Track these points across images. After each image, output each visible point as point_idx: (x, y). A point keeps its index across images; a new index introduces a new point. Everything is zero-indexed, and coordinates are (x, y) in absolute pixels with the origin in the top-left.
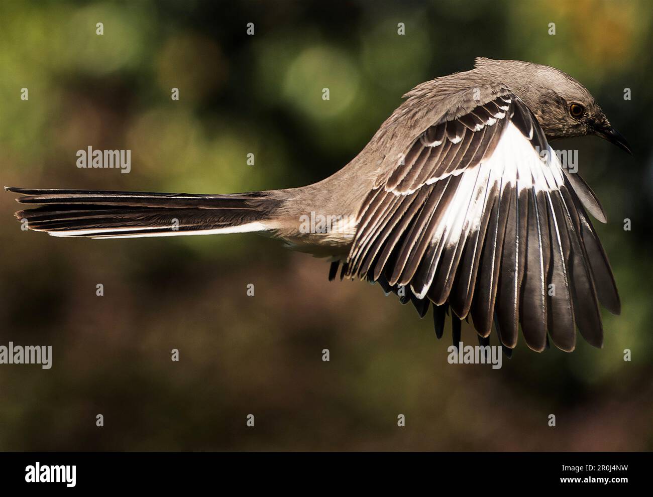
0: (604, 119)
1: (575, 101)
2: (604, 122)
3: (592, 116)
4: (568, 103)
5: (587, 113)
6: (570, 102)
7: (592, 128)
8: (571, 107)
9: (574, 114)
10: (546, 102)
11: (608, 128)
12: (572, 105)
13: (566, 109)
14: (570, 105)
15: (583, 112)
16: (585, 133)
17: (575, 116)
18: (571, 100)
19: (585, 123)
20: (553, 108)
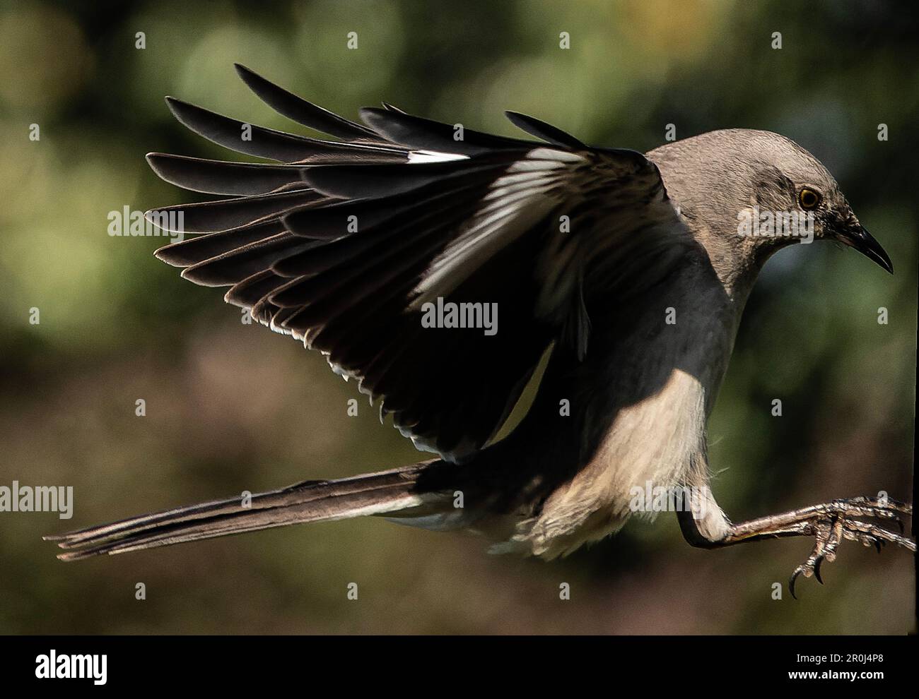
0: (851, 215)
1: (808, 185)
2: (851, 219)
3: (832, 208)
4: (796, 187)
5: (825, 205)
6: (800, 185)
7: (832, 228)
8: (801, 193)
9: (805, 205)
10: (763, 185)
11: (857, 229)
12: (802, 190)
13: (793, 196)
14: (800, 191)
15: (819, 202)
16: (820, 234)
17: (807, 208)
18: (801, 183)
19: (822, 219)
20: (774, 194)
